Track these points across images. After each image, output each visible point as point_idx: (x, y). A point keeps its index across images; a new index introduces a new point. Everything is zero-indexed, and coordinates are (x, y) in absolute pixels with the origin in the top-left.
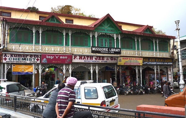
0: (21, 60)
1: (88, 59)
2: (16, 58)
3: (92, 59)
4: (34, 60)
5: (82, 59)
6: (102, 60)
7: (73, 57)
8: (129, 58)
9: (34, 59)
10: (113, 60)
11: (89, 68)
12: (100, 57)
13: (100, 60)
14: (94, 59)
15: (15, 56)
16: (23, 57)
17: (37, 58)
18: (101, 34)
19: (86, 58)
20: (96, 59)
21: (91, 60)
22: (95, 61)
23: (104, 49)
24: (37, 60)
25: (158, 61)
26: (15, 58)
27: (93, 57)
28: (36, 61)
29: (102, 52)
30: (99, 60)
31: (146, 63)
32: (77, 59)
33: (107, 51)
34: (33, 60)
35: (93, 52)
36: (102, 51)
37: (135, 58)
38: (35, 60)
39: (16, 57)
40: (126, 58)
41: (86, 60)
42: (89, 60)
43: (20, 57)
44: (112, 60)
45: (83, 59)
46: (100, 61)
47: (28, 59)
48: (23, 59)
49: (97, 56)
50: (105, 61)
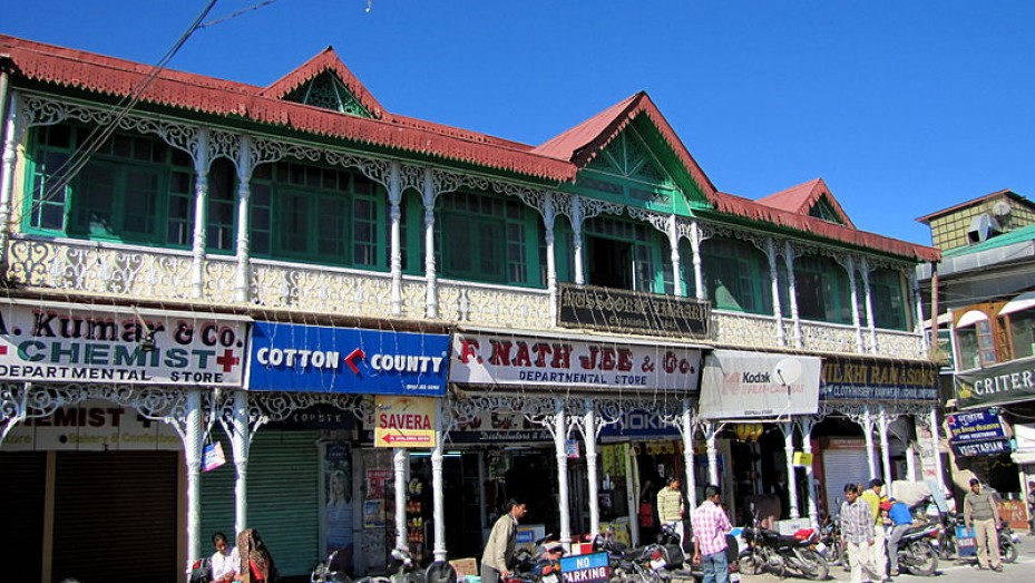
0: (111, 358)
2: (76, 346)
3: (567, 365)
4: (203, 365)
5: (506, 363)
6: (621, 368)
7: (457, 348)
9: (204, 355)
10: (678, 370)
11: (544, 422)
12: (606, 350)
13: (610, 368)
14: (575, 365)
15: (71, 327)
16: (126, 337)
17: (220, 350)
18: (600, 209)
19: (534, 356)
20: (585, 362)
21: (561, 369)
22: (583, 378)
24: (220, 360)
25: (880, 379)
26: (67, 344)
27: (568, 348)
28: (213, 366)
30: (601, 372)
31: (830, 389)
32: (480, 360)
34: (193, 363)
38: (211, 360)
39: (77, 334)
41: (534, 368)
42: (548, 369)
43: (103, 337)
44: (673, 369)
45: (517, 362)
46: (610, 380)
47: (163, 357)
48: (121, 351)
49: (594, 346)
50: (637, 380)
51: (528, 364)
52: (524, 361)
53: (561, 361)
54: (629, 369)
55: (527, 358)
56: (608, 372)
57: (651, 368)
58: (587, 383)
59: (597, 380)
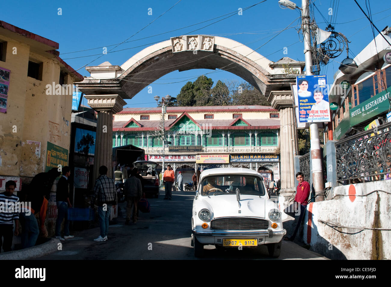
1: (163, 158)
3: (168, 158)
7: (149, 157)
8: (209, 155)
12: (175, 156)
20: (171, 158)
22: (171, 160)
25: (253, 157)
30: (175, 159)
31: (236, 160)
32: (153, 158)
35: (170, 150)
37: (217, 155)
40: (205, 155)
44: (190, 158)
46: (177, 160)
49: (173, 156)
50: (182, 160)
54: (180, 159)
55: (161, 158)
57: (185, 158)
58: (172, 161)
59: (174, 160)
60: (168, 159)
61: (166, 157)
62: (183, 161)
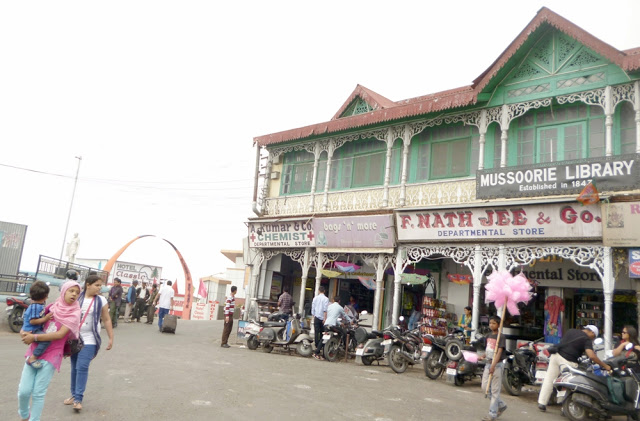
0: (279, 238)
1: (451, 224)
3: (470, 224)
4: (304, 238)
5: (428, 226)
6: (515, 223)
7: (399, 221)
9: (303, 235)
10: (579, 220)
11: (466, 263)
12: (500, 210)
13: (506, 224)
14: (476, 225)
15: (268, 228)
16: (282, 230)
18: (526, 109)
19: (446, 221)
20: (484, 222)
21: (467, 228)
22: (484, 233)
23: (537, 175)
24: (308, 236)
26: (268, 234)
27: (470, 214)
29: (526, 188)
30: (498, 228)
32: (413, 226)
33: (552, 183)
34: (301, 238)
36: (524, 183)
39: (270, 231)
41: (447, 229)
42: (457, 228)
43: (276, 231)
44: (573, 220)
45: (435, 226)
46: (509, 231)
47: (292, 237)
48: (281, 235)
49: (489, 210)
50: (534, 231)
51: (443, 226)
52: (440, 225)
53: (465, 222)
54: (524, 223)
55: (441, 222)
56: (506, 227)
57: (547, 221)
58: (488, 236)
59: (496, 233)
60: (469, 228)
61: (462, 219)
62: (537, 236)
